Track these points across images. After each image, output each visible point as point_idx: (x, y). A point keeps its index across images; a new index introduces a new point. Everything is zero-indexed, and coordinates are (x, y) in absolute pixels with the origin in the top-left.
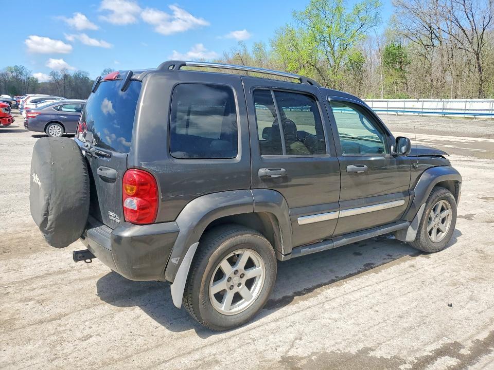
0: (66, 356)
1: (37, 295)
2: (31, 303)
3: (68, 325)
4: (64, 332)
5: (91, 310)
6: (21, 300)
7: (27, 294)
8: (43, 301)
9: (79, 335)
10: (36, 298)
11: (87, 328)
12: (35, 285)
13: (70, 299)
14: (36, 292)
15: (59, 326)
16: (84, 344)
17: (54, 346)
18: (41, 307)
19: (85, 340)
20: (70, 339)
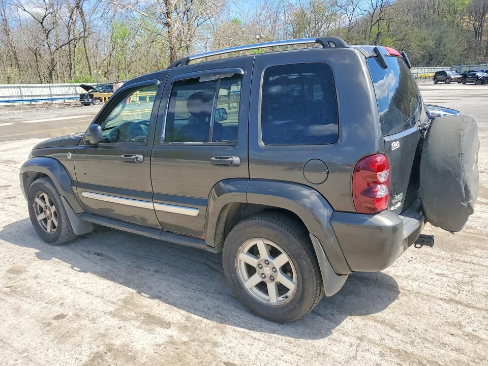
0: (465, 272)
1: (457, 338)
2: (469, 329)
3: (448, 290)
4: (454, 287)
5: (418, 289)
6: (479, 341)
7: (469, 346)
8: (455, 325)
9: (444, 279)
10: (460, 333)
11: (434, 280)
12: (452, 354)
13: (427, 310)
14: (455, 342)
15: (454, 294)
16: (445, 272)
17: (468, 283)
18: (461, 319)
19: (443, 274)
20: (453, 280)
